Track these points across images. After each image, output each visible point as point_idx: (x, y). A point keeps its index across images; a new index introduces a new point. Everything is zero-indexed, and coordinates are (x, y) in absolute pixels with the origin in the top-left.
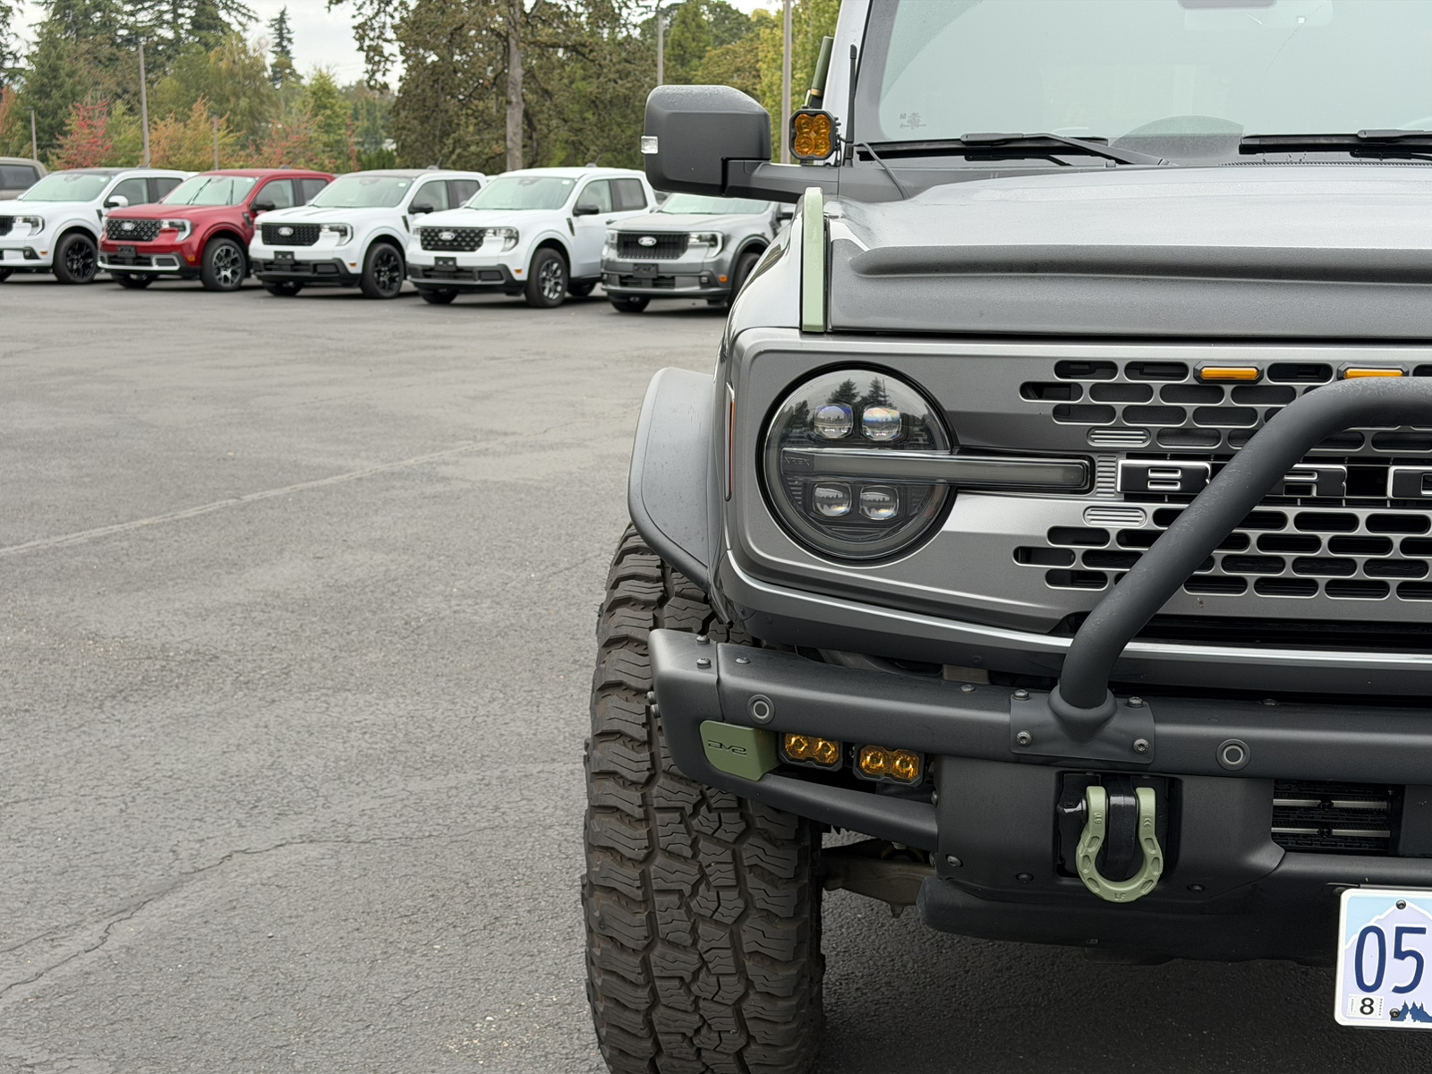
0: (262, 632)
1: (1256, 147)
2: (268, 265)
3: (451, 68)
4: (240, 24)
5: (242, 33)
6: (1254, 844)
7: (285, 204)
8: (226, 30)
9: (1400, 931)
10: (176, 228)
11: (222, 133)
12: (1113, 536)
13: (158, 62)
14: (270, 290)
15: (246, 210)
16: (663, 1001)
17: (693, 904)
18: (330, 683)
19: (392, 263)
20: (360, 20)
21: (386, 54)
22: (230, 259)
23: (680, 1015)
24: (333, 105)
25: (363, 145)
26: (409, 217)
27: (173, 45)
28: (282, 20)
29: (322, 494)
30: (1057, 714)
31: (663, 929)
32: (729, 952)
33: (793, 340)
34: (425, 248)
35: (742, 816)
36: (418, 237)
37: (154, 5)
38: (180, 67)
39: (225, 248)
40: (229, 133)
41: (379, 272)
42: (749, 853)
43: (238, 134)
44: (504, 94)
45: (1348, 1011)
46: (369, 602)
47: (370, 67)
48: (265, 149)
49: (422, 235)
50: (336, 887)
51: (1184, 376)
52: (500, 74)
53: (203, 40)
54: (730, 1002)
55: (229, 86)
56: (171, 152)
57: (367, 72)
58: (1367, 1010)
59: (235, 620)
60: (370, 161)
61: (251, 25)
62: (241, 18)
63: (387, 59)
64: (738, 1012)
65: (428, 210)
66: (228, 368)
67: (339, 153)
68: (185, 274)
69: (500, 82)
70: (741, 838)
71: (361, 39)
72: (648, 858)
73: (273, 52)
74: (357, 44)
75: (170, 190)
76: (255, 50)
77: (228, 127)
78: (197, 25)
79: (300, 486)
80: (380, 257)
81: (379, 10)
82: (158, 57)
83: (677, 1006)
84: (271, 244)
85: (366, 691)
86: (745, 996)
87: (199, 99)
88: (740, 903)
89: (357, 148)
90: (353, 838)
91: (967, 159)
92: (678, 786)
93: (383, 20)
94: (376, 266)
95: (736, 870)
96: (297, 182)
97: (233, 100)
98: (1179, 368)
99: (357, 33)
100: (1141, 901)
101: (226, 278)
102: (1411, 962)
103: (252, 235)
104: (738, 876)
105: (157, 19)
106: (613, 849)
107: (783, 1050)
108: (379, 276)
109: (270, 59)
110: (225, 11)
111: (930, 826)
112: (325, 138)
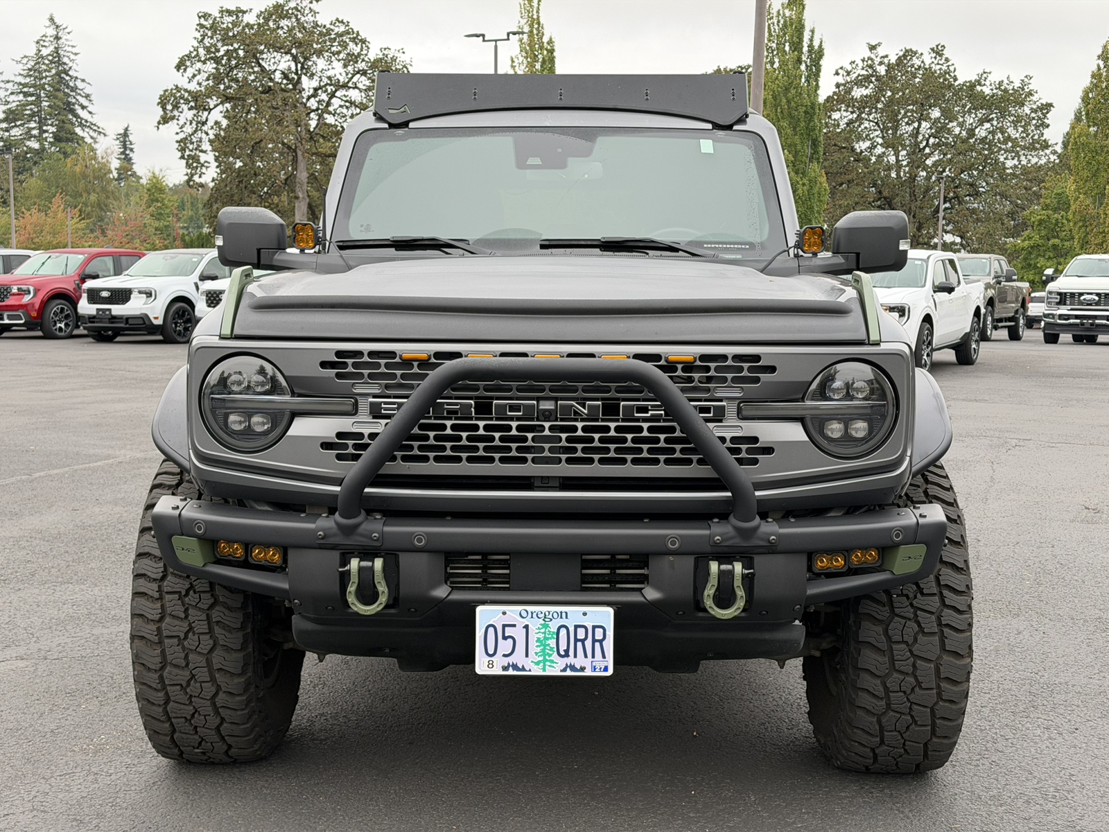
0: (24, 552)
1: (548, 245)
2: (92, 319)
3: (252, 172)
4: (92, 138)
5: (93, 145)
6: (436, 585)
7: (108, 274)
8: (80, 142)
9: (504, 626)
10: (22, 292)
11: (75, 220)
12: (366, 436)
13: (27, 166)
14: (93, 337)
15: (77, 278)
16: (172, 698)
17: (185, 643)
18: (60, 579)
19: (187, 317)
20: (182, 136)
21: (202, 161)
22: (64, 315)
23: (182, 706)
24: (163, 199)
25: (188, 229)
26: (200, 283)
27: (39, 153)
28: (126, 134)
29: (90, 472)
30: (337, 523)
31: (169, 658)
32: (206, 669)
33: (215, 341)
34: (209, 306)
35: (212, 595)
36: (204, 298)
37: (24, 124)
38: (44, 171)
39: (60, 306)
40: (80, 220)
41: (176, 323)
42: (216, 615)
43: (88, 221)
44: (293, 191)
45: (482, 666)
46: (103, 535)
47: (189, 171)
48: (110, 233)
49: (207, 296)
50: (31, 680)
51: (395, 358)
52: (290, 176)
53: (63, 150)
54: (208, 698)
55: (82, 185)
56: (35, 235)
57: (187, 174)
58: (491, 666)
59: (7, 546)
60: (192, 241)
61: (101, 138)
62: (92, 133)
63: (203, 165)
64: (214, 704)
65: (214, 278)
66: (47, 392)
67: (167, 236)
68: (30, 326)
69: (290, 181)
70: (211, 607)
71: (183, 150)
72: (161, 619)
73: (118, 159)
74: (179, 154)
75: (21, 264)
76: (102, 158)
77: (80, 216)
78: (58, 138)
79: (76, 467)
80: (177, 312)
81: (196, 128)
82: (26, 163)
83: (179, 701)
84: (94, 303)
85: (83, 583)
86: (216, 694)
87: (58, 195)
88: (211, 642)
89: (181, 232)
90: (49, 657)
91: (396, 250)
92: (177, 580)
93: (200, 136)
94: (174, 319)
95: (209, 624)
96: (116, 258)
97: (85, 195)
98: (392, 354)
99: (180, 145)
100: (377, 614)
101: (60, 329)
102: (510, 641)
103: (81, 296)
104: (210, 628)
105: (26, 133)
106: (142, 615)
107: (242, 727)
108: (176, 326)
109: (115, 164)
110: (80, 128)
111: (286, 586)
112: (157, 224)
